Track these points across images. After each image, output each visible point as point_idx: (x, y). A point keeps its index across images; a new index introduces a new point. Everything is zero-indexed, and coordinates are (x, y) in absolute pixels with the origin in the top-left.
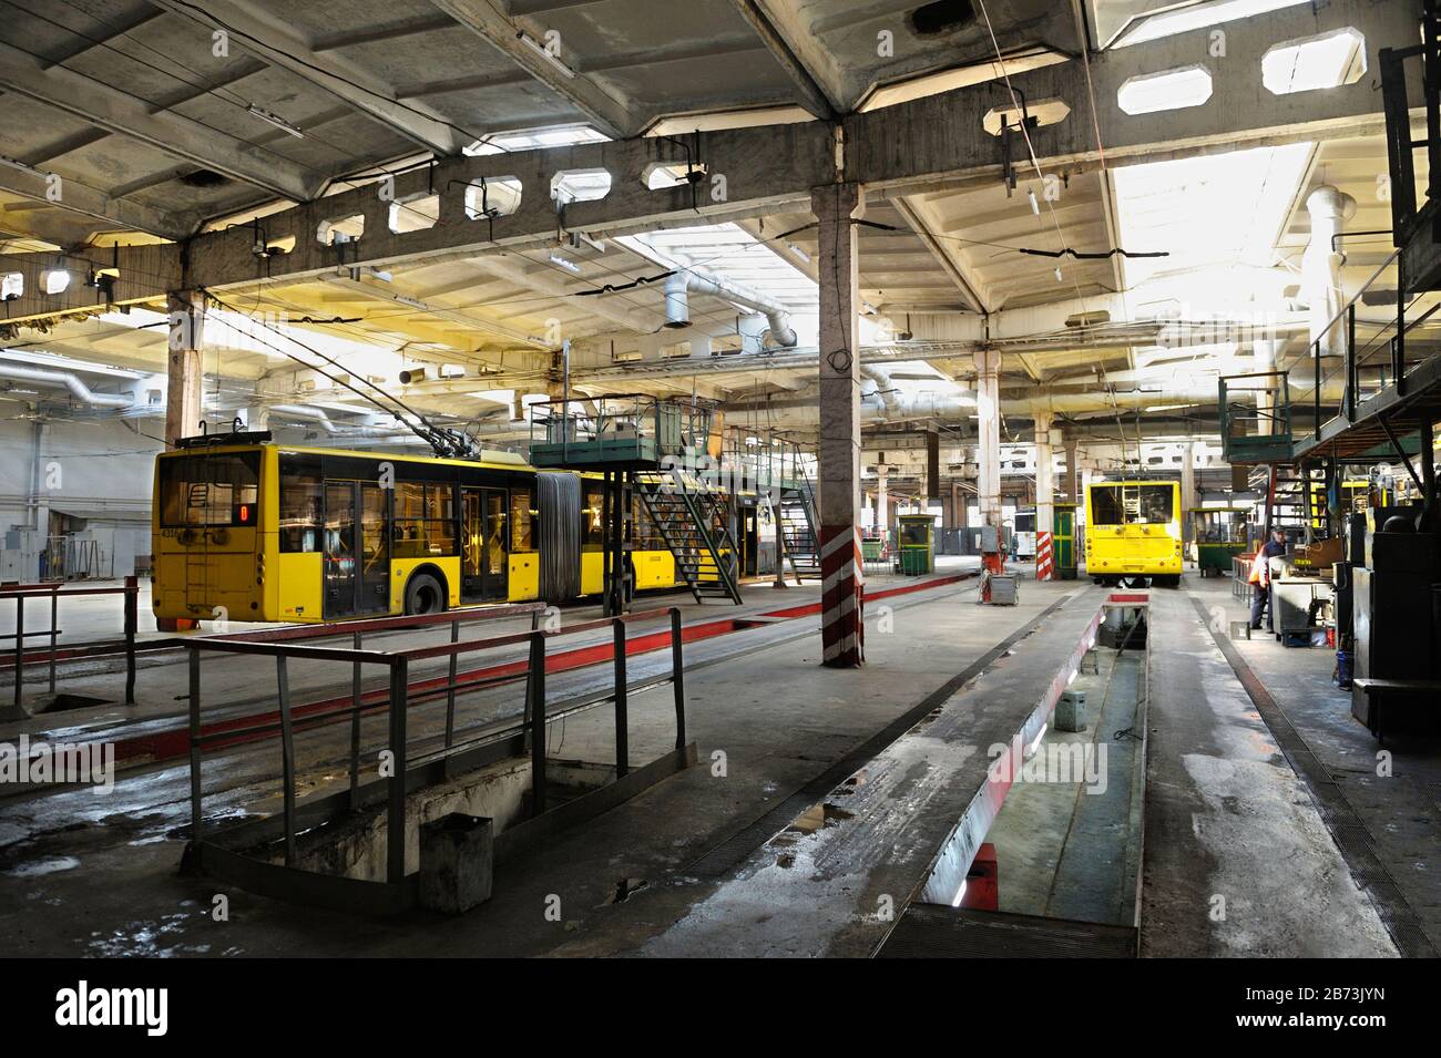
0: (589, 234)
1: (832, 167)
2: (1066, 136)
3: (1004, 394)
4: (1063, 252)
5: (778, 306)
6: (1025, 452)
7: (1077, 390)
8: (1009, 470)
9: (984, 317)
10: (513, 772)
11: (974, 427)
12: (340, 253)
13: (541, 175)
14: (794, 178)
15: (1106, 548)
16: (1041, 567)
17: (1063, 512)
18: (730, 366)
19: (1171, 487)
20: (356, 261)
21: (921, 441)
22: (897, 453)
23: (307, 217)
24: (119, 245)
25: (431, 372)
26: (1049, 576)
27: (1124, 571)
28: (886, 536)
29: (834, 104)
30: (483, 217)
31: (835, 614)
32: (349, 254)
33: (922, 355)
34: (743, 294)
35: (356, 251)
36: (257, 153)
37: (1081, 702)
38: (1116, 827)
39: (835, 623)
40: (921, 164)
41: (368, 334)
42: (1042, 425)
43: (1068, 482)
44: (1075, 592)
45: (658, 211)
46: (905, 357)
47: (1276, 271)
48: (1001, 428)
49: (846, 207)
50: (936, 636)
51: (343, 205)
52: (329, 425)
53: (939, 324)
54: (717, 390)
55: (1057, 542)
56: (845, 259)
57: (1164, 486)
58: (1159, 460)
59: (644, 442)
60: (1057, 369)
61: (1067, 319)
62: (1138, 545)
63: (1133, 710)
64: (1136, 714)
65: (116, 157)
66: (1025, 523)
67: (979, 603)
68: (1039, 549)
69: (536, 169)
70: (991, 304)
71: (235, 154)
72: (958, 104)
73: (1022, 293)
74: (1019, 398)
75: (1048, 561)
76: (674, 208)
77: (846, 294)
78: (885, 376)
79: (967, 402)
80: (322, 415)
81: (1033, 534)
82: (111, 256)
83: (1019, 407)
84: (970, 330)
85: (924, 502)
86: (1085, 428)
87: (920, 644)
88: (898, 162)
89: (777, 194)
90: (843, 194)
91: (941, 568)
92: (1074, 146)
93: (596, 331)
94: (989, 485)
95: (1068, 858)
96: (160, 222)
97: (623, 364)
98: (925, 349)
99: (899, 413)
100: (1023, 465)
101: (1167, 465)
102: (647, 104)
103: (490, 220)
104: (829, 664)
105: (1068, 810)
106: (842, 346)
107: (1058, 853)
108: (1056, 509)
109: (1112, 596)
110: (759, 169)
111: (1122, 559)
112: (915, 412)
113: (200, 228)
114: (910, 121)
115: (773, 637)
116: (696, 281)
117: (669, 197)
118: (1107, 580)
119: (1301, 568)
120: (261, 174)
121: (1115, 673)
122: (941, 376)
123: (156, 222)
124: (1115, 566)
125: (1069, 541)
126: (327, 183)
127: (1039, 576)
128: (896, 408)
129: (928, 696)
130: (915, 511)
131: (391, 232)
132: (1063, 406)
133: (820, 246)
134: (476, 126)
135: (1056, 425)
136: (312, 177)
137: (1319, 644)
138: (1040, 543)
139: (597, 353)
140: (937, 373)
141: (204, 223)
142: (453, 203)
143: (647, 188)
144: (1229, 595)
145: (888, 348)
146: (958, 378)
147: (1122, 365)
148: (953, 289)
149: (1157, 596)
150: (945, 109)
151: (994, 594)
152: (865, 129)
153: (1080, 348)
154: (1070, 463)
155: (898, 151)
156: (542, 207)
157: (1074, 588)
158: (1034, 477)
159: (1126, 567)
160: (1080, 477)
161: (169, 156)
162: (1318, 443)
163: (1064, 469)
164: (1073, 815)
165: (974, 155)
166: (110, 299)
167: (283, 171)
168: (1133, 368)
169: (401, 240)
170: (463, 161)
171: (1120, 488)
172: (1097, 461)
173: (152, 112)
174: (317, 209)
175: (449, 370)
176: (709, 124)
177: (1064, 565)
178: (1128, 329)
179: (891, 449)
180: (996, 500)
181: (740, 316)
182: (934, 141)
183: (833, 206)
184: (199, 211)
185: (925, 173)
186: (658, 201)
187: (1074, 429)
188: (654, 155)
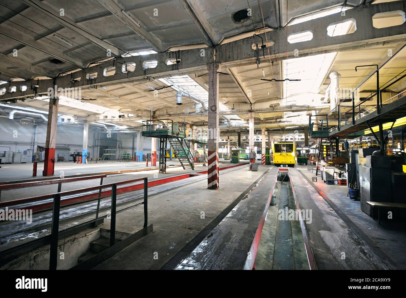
0: (153, 77)
1: (212, 59)
2: (273, 49)
3: (255, 123)
4: (273, 79)
5: (204, 101)
6: (259, 137)
7: (271, 123)
8: (256, 141)
9: (251, 105)
10: (86, 236)
11: (248, 131)
12: (91, 81)
13: (140, 62)
14: (203, 62)
15: (278, 158)
16: (263, 162)
17: (268, 150)
18: (193, 115)
19: (293, 144)
20: (95, 83)
21: (237, 134)
22: (232, 137)
23: (84, 72)
24: (39, 79)
25: (126, 116)
26: (264, 164)
27: (282, 163)
28: (229, 155)
29: (213, 42)
30: (126, 72)
31: (211, 175)
32: (93, 82)
33: (237, 113)
34: (195, 98)
35: (95, 81)
36: (69, 54)
37: (275, 198)
38: (289, 240)
39: (211, 177)
40: (235, 58)
41: (111, 107)
42: (263, 130)
43: (268, 144)
44: (271, 168)
45: (169, 70)
46: (233, 114)
47: (319, 94)
48: (254, 131)
49: (216, 69)
50: (238, 179)
51: (92, 70)
52: (106, 128)
53: (240, 106)
54: (192, 122)
55: (266, 156)
56: (215, 82)
57: (291, 144)
58: (287, 139)
59: (169, 131)
60: (267, 118)
61: (270, 105)
62: (285, 157)
63: (287, 198)
64: (288, 200)
65: (30, 54)
66: (259, 152)
67: (249, 170)
68: (262, 158)
69: (139, 60)
70: (252, 102)
71: (62, 54)
72: (245, 42)
73: (259, 99)
74: (258, 124)
75: (264, 161)
76: (173, 70)
77: (215, 91)
78: (229, 119)
79: (247, 125)
80: (105, 126)
81: (261, 155)
82: (37, 82)
83: (258, 126)
84: (247, 107)
85: (238, 147)
86: (272, 132)
87: (234, 182)
88: (229, 57)
89: (198, 66)
90: (215, 65)
91: (241, 161)
92: (276, 52)
93: (163, 107)
94: (252, 143)
95: (276, 254)
96: (47, 73)
97: (169, 114)
98: (237, 112)
99: (232, 127)
100: (259, 140)
101: (289, 140)
102: (166, 43)
103: (128, 73)
104: (210, 188)
105: (274, 234)
106: (214, 105)
107: (273, 252)
108: (266, 149)
109: (280, 169)
110: (194, 60)
111: (282, 160)
112: (235, 127)
113: (59, 75)
114: (232, 47)
115: (198, 179)
116: (184, 94)
117: (171, 67)
118: (278, 165)
119: (330, 164)
120: (70, 60)
121: (281, 188)
122: (241, 119)
123: (46, 73)
124: (280, 162)
125: (269, 156)
126: (89, 64)
127: (262, 164)
128: (231, 126)
129: (235, 200)
130: (236, 149)
131: (104, 76)
132: (268, 126)
133: (209, 79)
134: (125, 49)
135: (266, 131)
136: (85, 62)
137: (336, 184)
138: (263, 156)
139: (163, 112)
140: (240, 119)
141: (60, 74)
142: (119, 69)
143: (166, 65)
144: (307, 169)
145: (229, 111)
146: (245, 120)
147: (281, 117)
148: (244, 98)
149: (290, 169)
150: (242, 43)
151: (252, 168)
152: (221, 49)
153: (273, 112)
154: (269, 139)
155: (229, 54)
156: (140, 70)
157: (271, 167)
158: (261, 142)
159: (282, 162)
160: (271, 142)
161: (45, 54)
162: (339, 131)
163: (267, 141)
164: (276, 235)
165: (249, 55)
166: (36, 93)
167: (77, 60)
168: (284, 118)
169: (106, 78)
170: (122, 58)
171: (281, 144)
172: (274, 139)
173: (36, 40)
174: (86, 71)
175: (130, 115)
176: (182, 49)
177: (268, 161)
178: (283, 108)
179: (231, 136)
180: (253, 146)
181: (195, 104)
182: (239, 52)
183: (213, 69)
184: (58, 71)
185: (236, 60)
186: (169, 68)
187: (270, 132)
188: (168, 56)
